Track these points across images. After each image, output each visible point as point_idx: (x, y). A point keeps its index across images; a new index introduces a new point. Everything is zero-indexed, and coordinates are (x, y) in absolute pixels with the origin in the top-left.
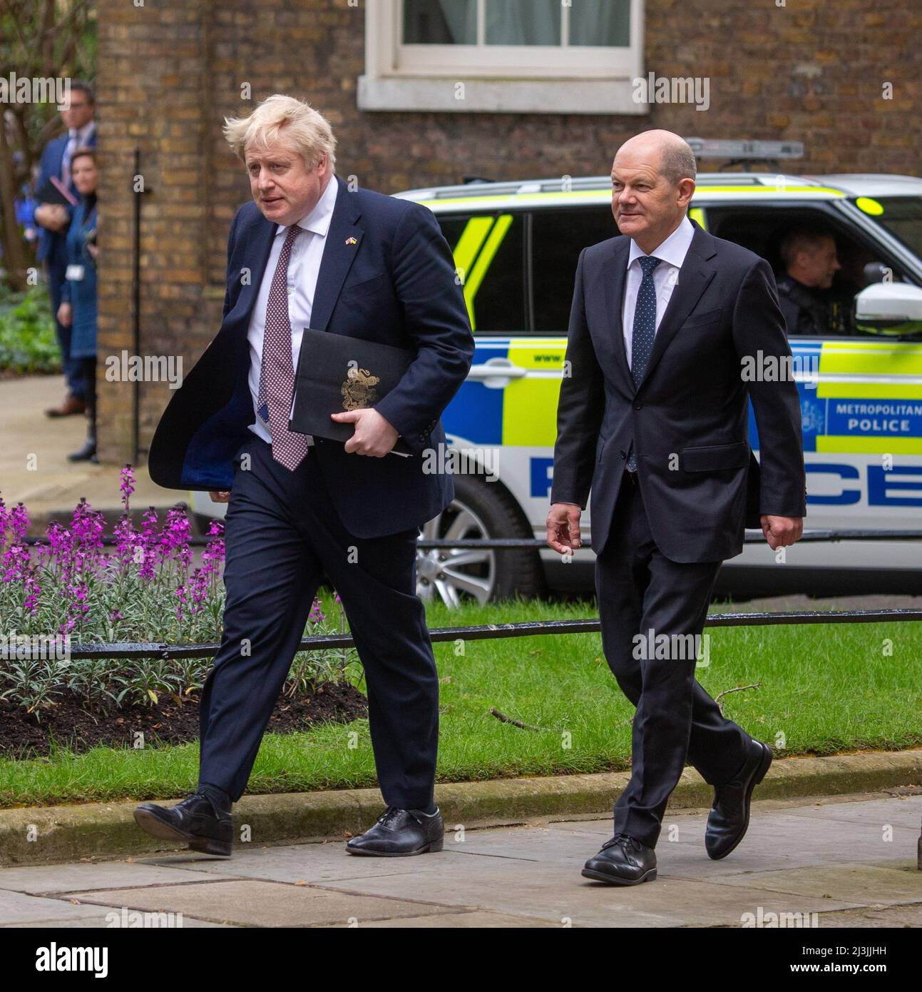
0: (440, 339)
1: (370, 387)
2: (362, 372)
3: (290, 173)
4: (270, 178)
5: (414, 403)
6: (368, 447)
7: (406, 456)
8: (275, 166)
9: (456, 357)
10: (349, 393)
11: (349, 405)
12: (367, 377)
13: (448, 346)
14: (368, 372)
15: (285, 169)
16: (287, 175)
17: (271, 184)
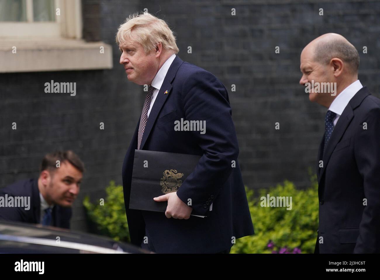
0: (209, 148)
1: (178, 179)
2: (172, 171)
3: (137, 54)
4: (126, 57)
5: (193, 187)
6: (173, 215)
7: (203, 217)
8: (128, 50)
9: (216, 158)
10: (165, 184)
11: (166, 191)
12: (175, 174)
13: (213, 151)
14: (176, 171)
15: (134, 52)
16: (135, 55)
17: (126, 61)
